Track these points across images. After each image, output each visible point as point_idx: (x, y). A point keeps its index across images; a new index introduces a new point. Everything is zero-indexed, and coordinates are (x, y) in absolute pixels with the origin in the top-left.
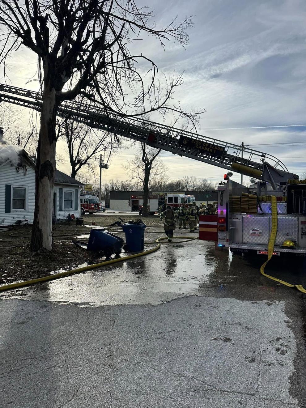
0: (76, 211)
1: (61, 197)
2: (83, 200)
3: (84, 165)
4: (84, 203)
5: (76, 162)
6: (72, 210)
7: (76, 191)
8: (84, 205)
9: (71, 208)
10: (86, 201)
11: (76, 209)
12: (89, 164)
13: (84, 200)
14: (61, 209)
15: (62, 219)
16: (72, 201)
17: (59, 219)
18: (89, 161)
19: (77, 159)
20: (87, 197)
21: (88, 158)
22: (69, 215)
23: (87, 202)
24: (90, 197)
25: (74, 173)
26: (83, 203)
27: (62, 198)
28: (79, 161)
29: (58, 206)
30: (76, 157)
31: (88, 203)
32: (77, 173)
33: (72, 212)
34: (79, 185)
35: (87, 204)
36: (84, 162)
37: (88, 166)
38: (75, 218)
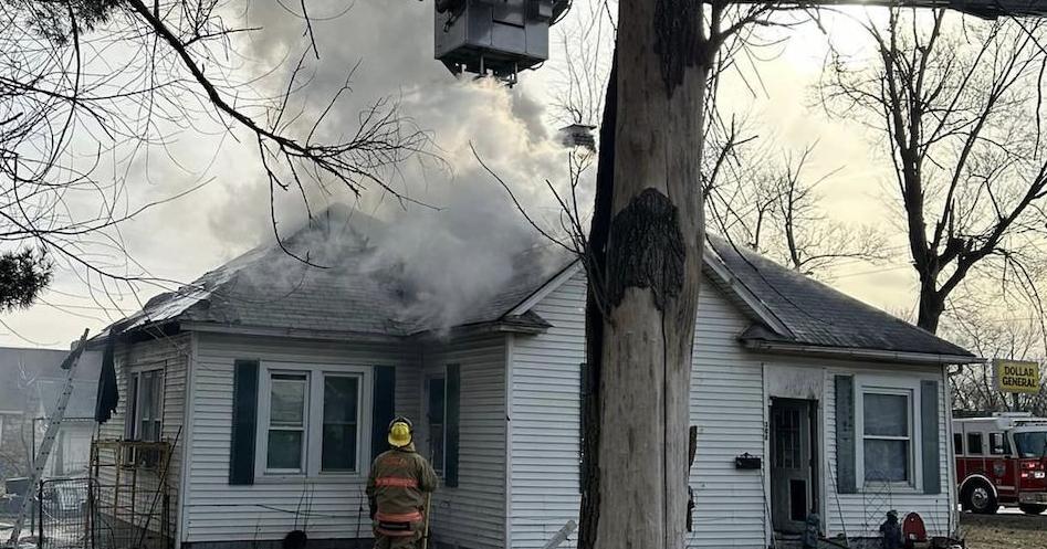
0: (930, 500)
1: (845, 424)
2: (986, 441)
3: (979, 262)
4: (993, 452)
5: (941, 250)
6: (911, 490)
7: (930, 390)
8: (990, 462)
9: (905, 477)
10: (999, 442)
11: (932, 486)
12: (1007, 255)
13: (992, 436)
14: (846, 486)
15: (855, 539)
16: (905, 443)
17: (841, 537)
18: (1009, 241)
19: (945, 233)
20: (1004, 422)
21: (1003, 224)
22: (892, 516)
23: (1006, 447)
24: (1020, 423)
25: (932, 302)
26: (986, 453)
27: (852, 426)
28: (956, 246)
29: (833, 469)
30: (940, 227)
31: (1015, 455)
32: (946, 303)
33: (907, 503)
34: (945, 358)
35: (1009, 462)
36: (979, 246)
37: (1002, 264)
38: (930, 535)
